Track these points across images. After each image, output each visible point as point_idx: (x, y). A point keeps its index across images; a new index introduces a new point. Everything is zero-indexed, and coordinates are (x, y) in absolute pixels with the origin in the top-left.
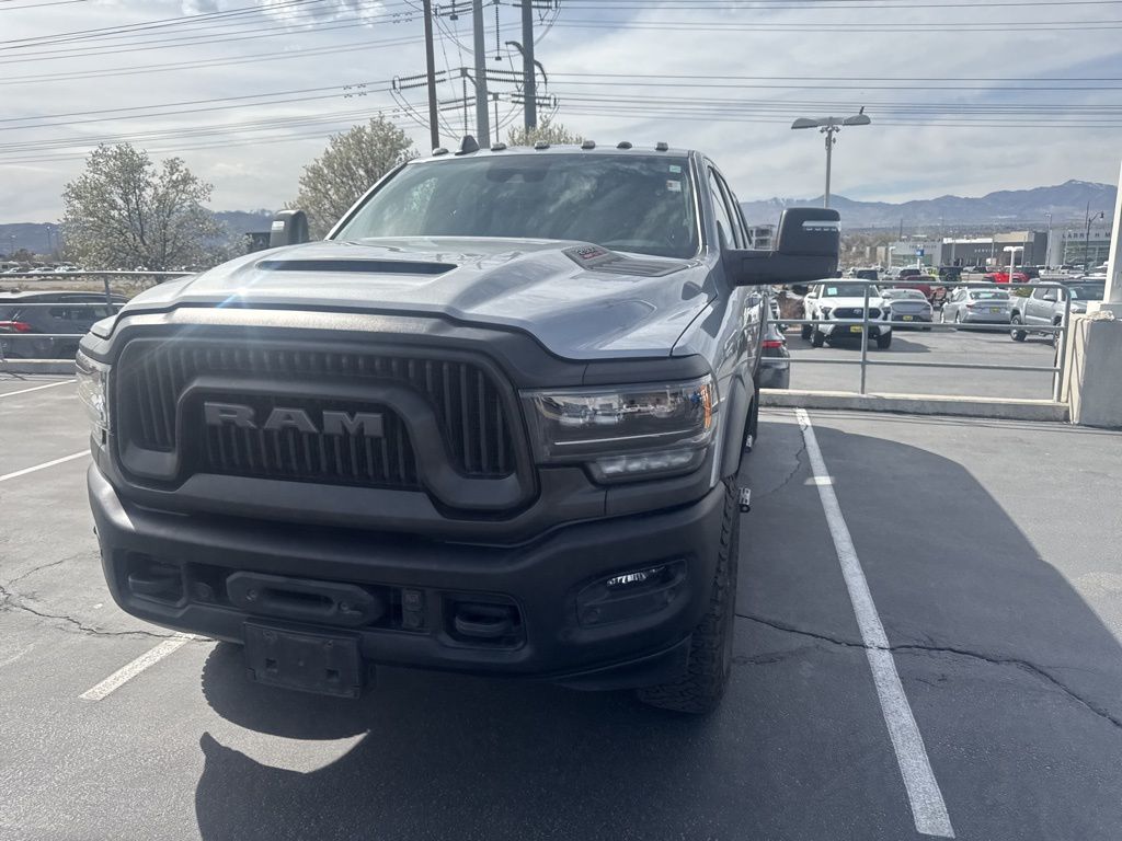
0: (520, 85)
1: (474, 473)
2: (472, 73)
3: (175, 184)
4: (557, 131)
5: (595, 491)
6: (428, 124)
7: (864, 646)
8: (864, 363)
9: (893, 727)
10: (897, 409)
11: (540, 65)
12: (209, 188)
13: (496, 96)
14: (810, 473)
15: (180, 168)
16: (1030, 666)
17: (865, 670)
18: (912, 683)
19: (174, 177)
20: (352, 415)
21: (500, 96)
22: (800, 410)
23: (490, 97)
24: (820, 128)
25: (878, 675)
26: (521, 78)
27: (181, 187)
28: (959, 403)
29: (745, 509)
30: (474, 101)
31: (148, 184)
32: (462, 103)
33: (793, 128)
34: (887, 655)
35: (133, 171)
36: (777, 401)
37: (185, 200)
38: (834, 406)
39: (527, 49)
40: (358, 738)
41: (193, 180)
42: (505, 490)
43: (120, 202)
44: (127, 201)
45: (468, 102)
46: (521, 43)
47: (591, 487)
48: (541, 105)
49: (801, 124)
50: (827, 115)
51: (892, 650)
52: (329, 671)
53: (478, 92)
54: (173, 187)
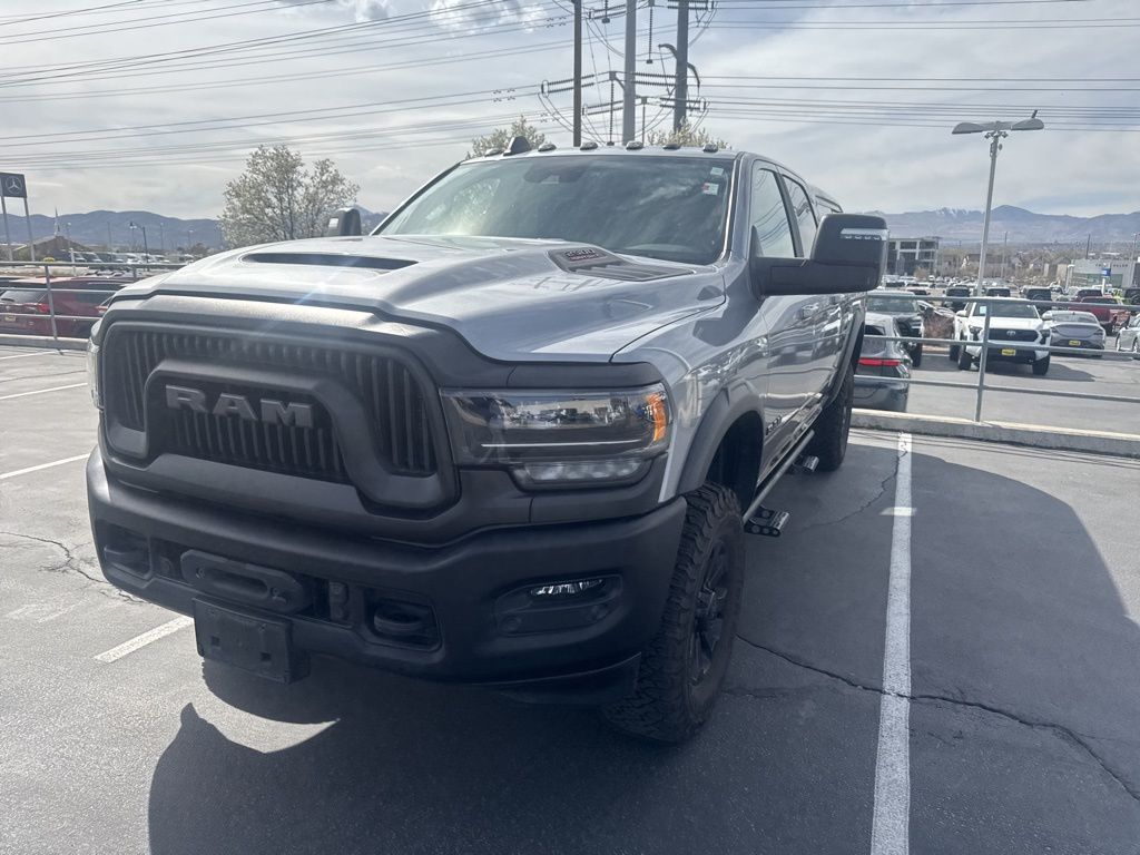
0: (671, 88)
1: (403, 470)
2: (621, 77)
3: (324, 184)
4: (697, 134)
5: (520, 497)
6: (572, 128)
7: (882, 692)
8: (981, 388)
9: (882, 782)
10: (1016, 441)
11: (693, 68)
12: (356, 189)
13: (644, 100)
14: (892, 503)
15: (330, 169)
16: (1069, 735)
17: (875, 715)
18: (919, 736)
19: (324, 178)
20: (286, 405)
21: (649, 100)
22: (904, 435)
23: (638, 101)
24: (985, 133)
25: (886, 723)
26: (673, 81)
27: (330, 187)
28: (1089, 438)
29: (775, 533)
30: (621, 105)
31: (300, 184)
32: (609, 107)
33: (954, 133)
34: (905, 703)
35: (287, 172)
36: (882, 425)
37: (333, 200)
38: (944, 432)
39: (681, 52)
40: (325, 725)
41: (341, 180)
42: (427, 489)
43: (274, 200)
44: (281, 200)
45: (615, 106)
46: (675, 46)
47: (517, 492)
48: (692, 109)
49: (962, 129)
50: (994, 120)
51: (912, 698)
52: (264, 654)
53: (626, 95)
54: (323, 187)
